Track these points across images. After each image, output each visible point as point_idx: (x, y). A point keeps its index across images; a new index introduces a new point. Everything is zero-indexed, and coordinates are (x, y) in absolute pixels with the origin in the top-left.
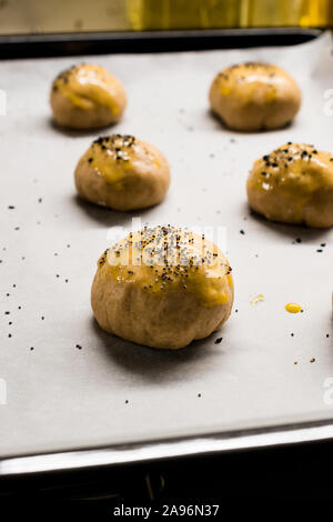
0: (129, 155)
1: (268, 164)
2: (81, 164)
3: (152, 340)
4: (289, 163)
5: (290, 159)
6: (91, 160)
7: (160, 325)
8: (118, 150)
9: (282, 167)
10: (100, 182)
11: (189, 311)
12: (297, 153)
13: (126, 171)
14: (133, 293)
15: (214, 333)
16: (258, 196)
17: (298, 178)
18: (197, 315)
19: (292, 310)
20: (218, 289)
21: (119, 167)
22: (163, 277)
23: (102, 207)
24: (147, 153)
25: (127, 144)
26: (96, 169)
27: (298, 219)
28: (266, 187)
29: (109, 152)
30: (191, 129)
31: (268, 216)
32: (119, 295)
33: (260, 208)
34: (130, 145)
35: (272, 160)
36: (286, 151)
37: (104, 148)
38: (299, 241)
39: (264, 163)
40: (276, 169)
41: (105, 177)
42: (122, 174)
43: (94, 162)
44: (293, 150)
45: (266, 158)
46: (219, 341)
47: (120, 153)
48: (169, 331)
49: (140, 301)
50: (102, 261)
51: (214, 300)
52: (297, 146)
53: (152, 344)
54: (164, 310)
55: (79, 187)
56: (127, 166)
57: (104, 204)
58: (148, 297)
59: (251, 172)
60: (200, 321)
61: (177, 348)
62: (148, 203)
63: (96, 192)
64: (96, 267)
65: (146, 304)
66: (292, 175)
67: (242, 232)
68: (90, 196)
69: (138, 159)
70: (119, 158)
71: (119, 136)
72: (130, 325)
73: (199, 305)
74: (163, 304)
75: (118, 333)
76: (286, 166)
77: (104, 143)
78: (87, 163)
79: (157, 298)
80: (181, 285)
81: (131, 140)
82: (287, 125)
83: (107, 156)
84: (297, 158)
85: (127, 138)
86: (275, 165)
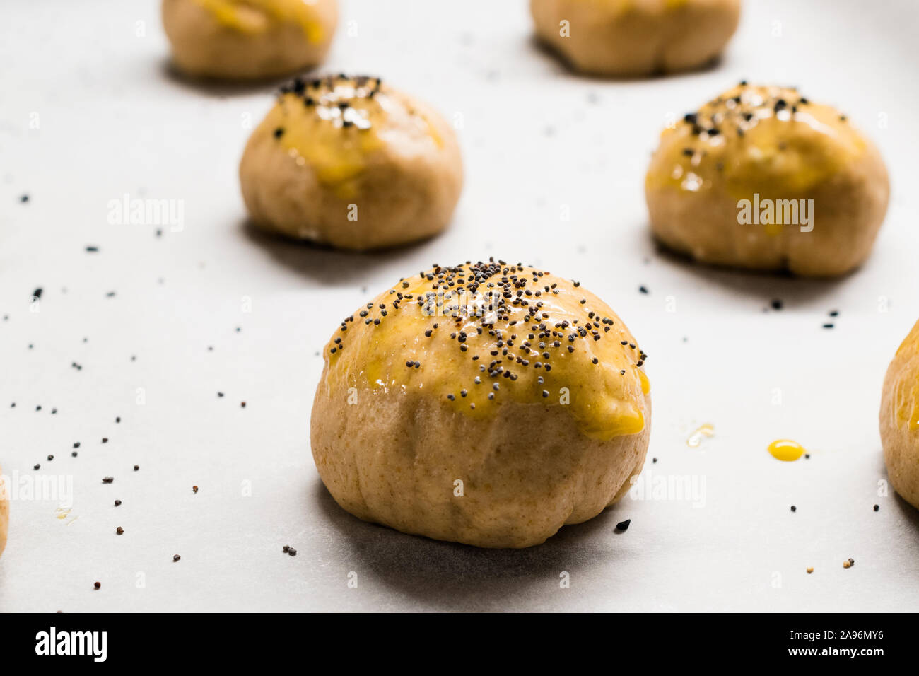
0: (371, 115)
1: (697, 131)
2: (254, 143)
3: (469, 524)
4: (745, 126)
5: (748, 117)
6: (279, 133)
7: (489, 487)
8: (343, 106)
9: (733, 134)
10: (305, 182)
11: (555, 452)
12: (764, 105)
13: (365, 154)
14: (420, 414)
15: (609, 509)
16: (677, 206)
17: (769, 161)
18: (575, 460)
19: (785, 455)
20: (621, 399)
21: (349, 145)
22: (492, 372)
23: (307, 244)
24: (412, 113)
25: (363, 92)
26: (293, 153)
27: (770, 257)
28: (693, 184)
29: (324, 113)
30: (492, 76)
31: (699, 252)
32: (386, 420)
33: (681, 234)
34: (371, 96)
35: (706, 123)
36: (738, 100)
37: (310, 103)
38: (777, 306)
39: (686, 130)
40: (716, 143)
41: (315, 169)
42: (356, 162)
43: (288, 138)
44: (752, 99)
45: (690, 119)
46: (623, 527)
47: (350, 115)
48: (510, 501)
49: (437, 430)
50: (336, 348)
51: (612, 424)
52: (762, 90)
53: (469, 536)
54: (498, 451)
55: (252, 198)
56: (367, 143)
57: (313, 234)
58: (459, 420)
59: (654, 155)
60: (580, 476)
61: (529, 542)
62: (417, 231)
63: (295, 206)
64: (320, 363)
65: (456, 437)
66: (756, 153)
67: (643, 290)
68: (279, 217)
69: (393, 126)
70: (347, 125)
71: (342, 77)
72: (415, 490)
73: (579, 436)
74: (494, 436)
75: (384, 515)
76: (740, 133)
77: (310, 93)
78: (270, 140)
79: (482, 420)
80: (536, 388)
81: (372, 87)
82: (711, 64)
83: (318, 121)
84: (766, 114)
85: (361, 81)
86: (713, 132)
